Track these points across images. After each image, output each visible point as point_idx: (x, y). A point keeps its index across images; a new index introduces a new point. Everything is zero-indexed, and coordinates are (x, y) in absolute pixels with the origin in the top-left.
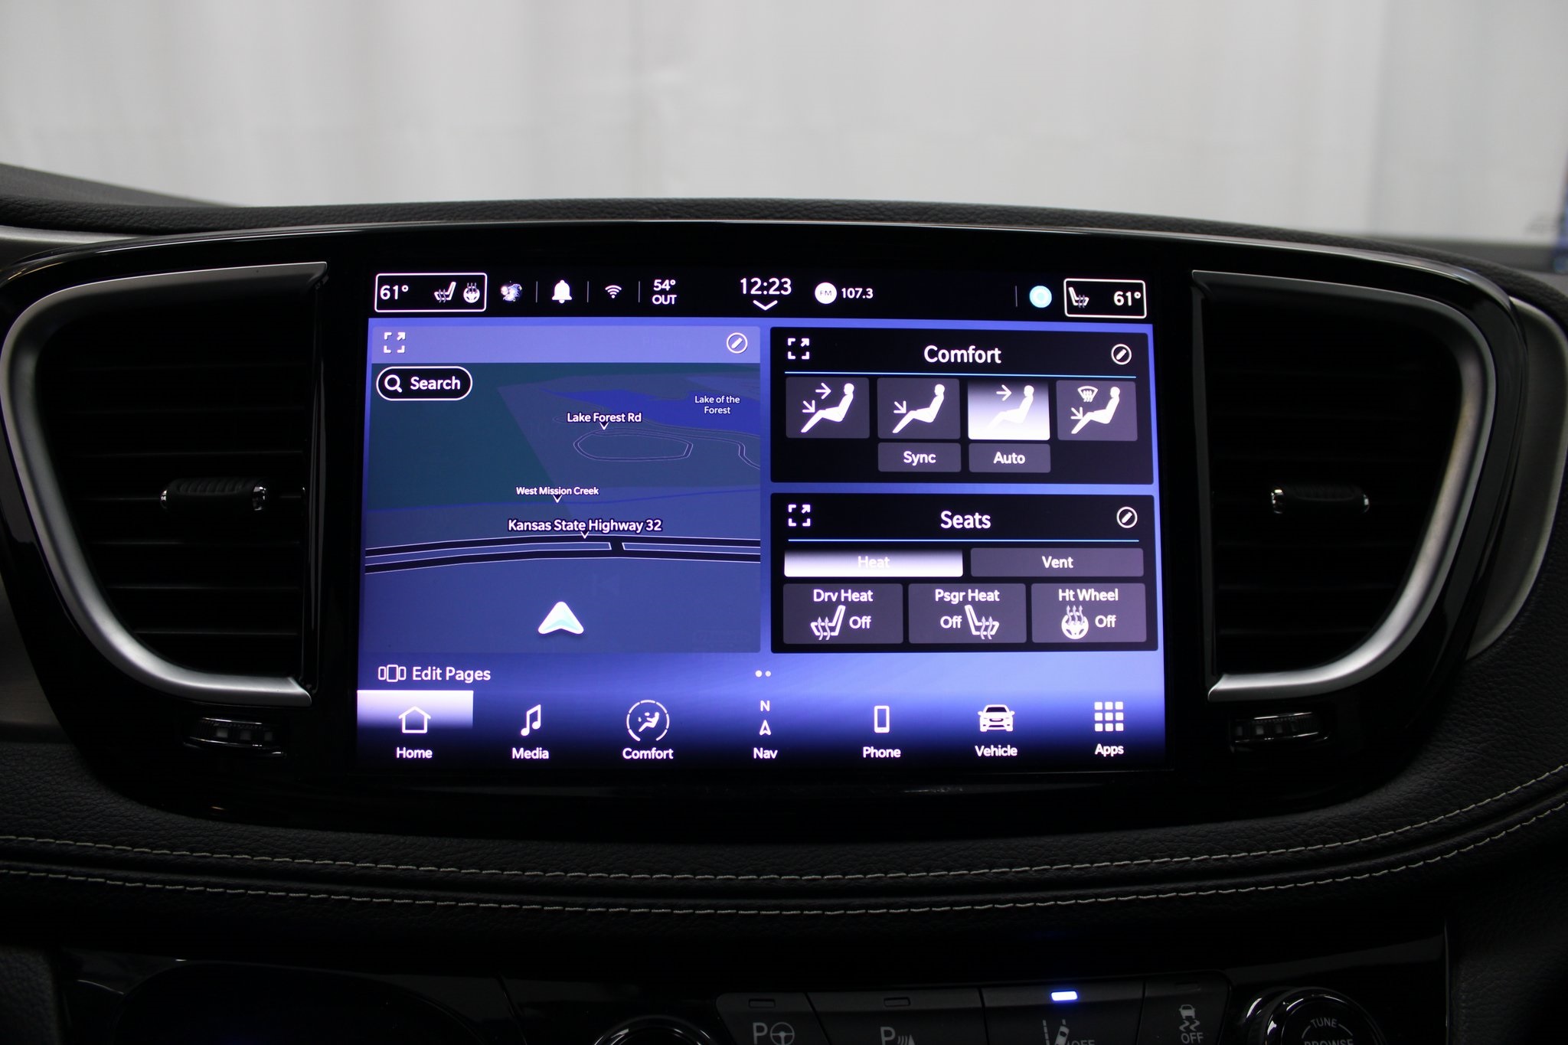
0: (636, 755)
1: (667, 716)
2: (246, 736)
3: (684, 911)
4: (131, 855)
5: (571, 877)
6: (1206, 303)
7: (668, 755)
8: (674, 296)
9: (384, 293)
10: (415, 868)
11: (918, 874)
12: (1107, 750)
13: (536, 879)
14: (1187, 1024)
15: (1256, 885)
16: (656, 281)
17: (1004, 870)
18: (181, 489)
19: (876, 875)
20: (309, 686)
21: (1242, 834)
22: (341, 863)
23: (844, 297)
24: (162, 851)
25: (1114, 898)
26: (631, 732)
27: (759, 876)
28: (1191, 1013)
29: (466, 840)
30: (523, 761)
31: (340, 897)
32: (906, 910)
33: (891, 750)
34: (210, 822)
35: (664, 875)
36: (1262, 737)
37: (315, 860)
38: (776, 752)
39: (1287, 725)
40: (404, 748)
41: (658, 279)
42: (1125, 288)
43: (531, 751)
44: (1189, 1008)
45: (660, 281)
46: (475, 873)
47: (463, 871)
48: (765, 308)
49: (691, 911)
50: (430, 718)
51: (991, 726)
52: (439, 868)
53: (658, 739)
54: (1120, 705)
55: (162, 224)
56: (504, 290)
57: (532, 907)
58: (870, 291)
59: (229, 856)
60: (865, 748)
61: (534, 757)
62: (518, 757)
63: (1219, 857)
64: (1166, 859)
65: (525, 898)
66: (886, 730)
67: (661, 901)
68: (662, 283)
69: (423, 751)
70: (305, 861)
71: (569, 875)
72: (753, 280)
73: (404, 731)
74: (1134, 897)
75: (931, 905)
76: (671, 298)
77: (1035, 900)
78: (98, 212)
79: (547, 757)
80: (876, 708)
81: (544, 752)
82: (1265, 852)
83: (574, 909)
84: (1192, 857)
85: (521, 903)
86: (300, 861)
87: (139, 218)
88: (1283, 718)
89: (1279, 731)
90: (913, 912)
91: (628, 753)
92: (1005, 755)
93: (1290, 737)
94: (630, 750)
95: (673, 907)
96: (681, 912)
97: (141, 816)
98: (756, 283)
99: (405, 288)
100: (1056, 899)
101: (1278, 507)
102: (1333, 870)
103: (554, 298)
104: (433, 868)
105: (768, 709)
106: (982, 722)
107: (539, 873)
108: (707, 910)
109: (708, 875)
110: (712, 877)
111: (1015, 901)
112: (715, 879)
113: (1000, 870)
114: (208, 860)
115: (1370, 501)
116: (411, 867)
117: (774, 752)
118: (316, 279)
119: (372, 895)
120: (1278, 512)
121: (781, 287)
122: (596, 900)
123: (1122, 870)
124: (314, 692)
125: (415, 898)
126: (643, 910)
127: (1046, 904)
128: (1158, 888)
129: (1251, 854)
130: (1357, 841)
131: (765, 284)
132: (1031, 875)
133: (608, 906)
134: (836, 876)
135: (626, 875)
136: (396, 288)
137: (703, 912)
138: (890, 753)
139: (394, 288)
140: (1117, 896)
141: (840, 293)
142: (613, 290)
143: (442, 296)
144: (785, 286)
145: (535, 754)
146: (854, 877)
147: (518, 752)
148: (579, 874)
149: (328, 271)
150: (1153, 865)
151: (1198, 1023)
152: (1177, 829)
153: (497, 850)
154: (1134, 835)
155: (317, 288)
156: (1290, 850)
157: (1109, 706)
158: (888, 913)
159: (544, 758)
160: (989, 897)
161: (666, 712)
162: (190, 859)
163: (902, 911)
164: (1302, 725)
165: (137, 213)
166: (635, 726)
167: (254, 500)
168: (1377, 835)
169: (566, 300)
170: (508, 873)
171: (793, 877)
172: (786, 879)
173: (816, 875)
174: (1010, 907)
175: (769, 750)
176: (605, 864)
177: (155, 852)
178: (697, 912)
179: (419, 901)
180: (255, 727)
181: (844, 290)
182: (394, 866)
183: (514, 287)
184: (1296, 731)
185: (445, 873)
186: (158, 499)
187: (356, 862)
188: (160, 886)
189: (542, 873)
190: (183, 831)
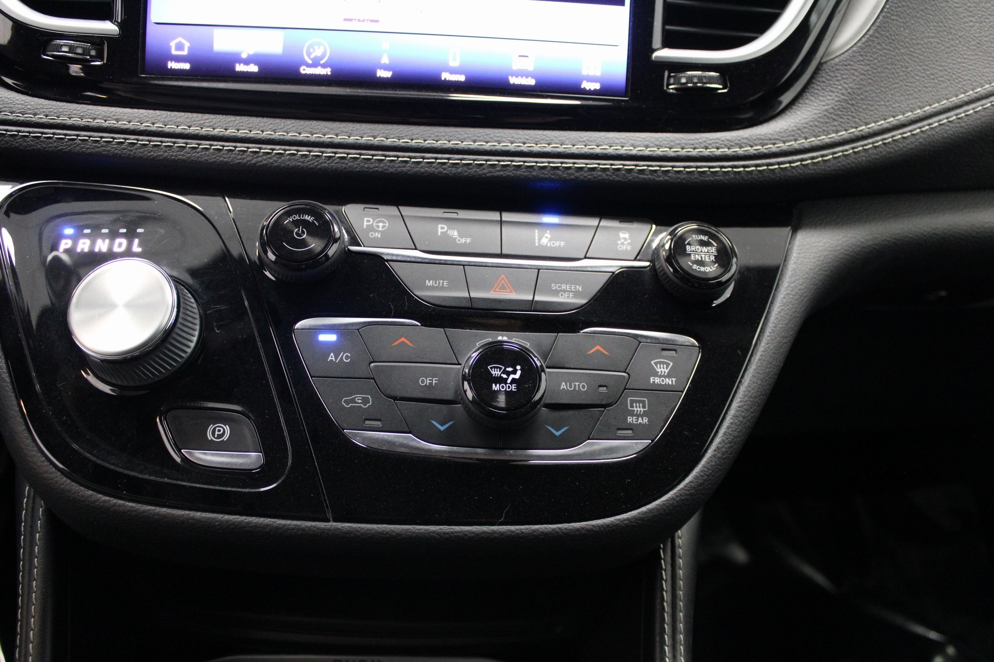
0: (308, 71)
2: (79, 51)
4: (11, 118)
5: (266, 135)
7: (327, 72)
11: (468, 143)
12: (589, 85)
13: (245, 135)
14: (623, 240)
19: (443, 142)
20: (119, 26)
22: (133, 124)
24: (29, 116)
27: (375, 138)
28: (627, 236)
30: (242, 72)
31: (131, 142)
32: (459, 162)
33: (459, 76)
35: (319, 136)
36: (685, 84)
37: (118, 122)
39: (700, 78)
40: (173, 62)
43: (247, 67)
44: (625, 233)
46: (210, 131)
47: (203, 130)
49: (333, 155)
50: (188, 45)
51: (519, 66)
52: (190, 128)
53: (322, 62)
57: (241, 149)
59: (68, 119)
60: (443, 74)
61: (249, 70)
62: (239, 70)
63: (651, 149)
64: (619, 148)
65: (238, 144)
66: (457, 64)
67: (317, 149)
69: (184, 64)
70: (112, 122)
73: (173, 52)
74: (596, 165)
75: (474, 160)
77: (537, 162)
79: (257, 71)
80: (452, 51)
81: (255, 67)
83: (266, 151)
85: (236, 147)
86: (109, 122)
89: (695, 81)
90: (464, 163)
91: (304, 70)
92: (527, 83)
93: (702, 86)
94: (305, 68)
95: (323, 152)
96: (327, 155)
97: (17, 98)
100: (549, 163)
104: (186, 128)
105: (387, 48)
106: (514, 62)
108: (342, 154)
110: (348, 138)
114: (56, 121)
117: (390, 73)
119: (150, 141)
122: (279, 147)
123: (591, 151)
125: (174, 143)
126: (305, 153)
127: (543, 165)
128: (612, 162)
133: (285, 150)
134: (420, 141)
135: (297, 135)
137: (340, 156)
140: (586, 165)
145: (250, 68)
146: (430, 142)
147: (239, 67)
148: (270, 133)
151: (629, 241)
158: (448, 162)
159: (255, 71)
163: (456, 162)
164: (711, 80)
166: (309, 55)
168: (751, 147)
170: (229, 131)
171: (394, 140)
172: (390, 141)
173: (408, 140)
174: (521, 165)
175: (387, 72)
176: (286, 129)
177: (24, 116)
178: (337, 155)
179: (177, 144)
180: (85, 47)
182: (163, 126)
184: (706, 81)
185: (192, 130)
187: (142, 123)
188: (27, 134)
189: (249, 132)
190: (41, 106)
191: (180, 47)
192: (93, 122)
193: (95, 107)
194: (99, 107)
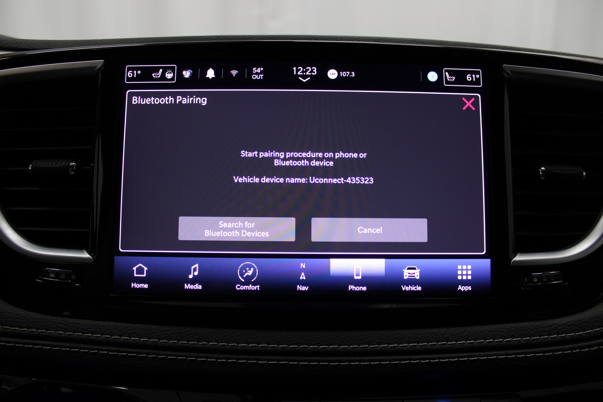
0: (242, 288)
1: (257, 270)
2: (63, 277)
3: (263, 362)
4: (10, 331)
5: (211, 344)
6: (509, 80)
7: (257, 288)
9: (130, 74)
10: (138, 339)
11: (374, 346)
12: (463, 288)
13: (194, 346)
15: (534, 353)
16: (254, 68)
17: (415, 344)
18: (38, 164)
19: (354, 346)
20: (93, 254)
21: (527, 329)
22: (104, 336)
23: (341, 76)
24: (24, 329)
25: (467, 358)
26: (240, 277)
27: (299, 346)
29: (163, 326)
30: (190, 290)
31: (104, 352)
32: (368, 363)
33: (362, 287)
34: (47, 316)
35: (254, 345)
36: (536, 283)
37: (93, 335)
38: (308, 287)
39: (549, 278)
40: (135, 283)
42: (472, 73)
43: (194, 285)
45: (256, 68)
46: (166, 342)
47: (160, 341)
48: (304, 81)
49: (266, 362)
50: (147, 269)
51: (409, 276)
52: (150, 339)
53: (252, 281)
54: (469, 267)
55: (35, 47)
56: (184, 73)
57: (192, 358)
58: (353, 73)
59: (54, 332)
60: (350, 286)
61: (195, 288)
62: (187, 288)
63: (517, 339)
64: (491, 340)
65: (189, 354)
66: (360, 278)
67: (253, 357)
68: (256, 70)
69: (144, 285)
70: (88, 335)
71: (209, 344)
72: (299, 68)
73: (135, 275)
74: (477, 358)
75: (380, 361)
76: (261, 76)
77: (430, 359)
78: (6, 41)
79: (201, 288)
80: (355, 267)
81: (199, 286)
82: (539, 337)
83: (212, 360)
84: (504, 339)
85: (187, 357)
86: (86, 335)
87: (24, 44)
88: (547, 274)
89: (545, 280)
90: (372, 364)
91: (239, 287)
92: (416, 290)
93: (549, 283)
94: (239, 285)
95: (258, 360)
96: (262, 362)
97: (16, 313)
98: (300, 69)
99: (139, 72)
100: (439, 358)
101: (543, 176)
102: (571, 346)
103: (207, 76)
104: (147, 339)
105: (304, 267)
106: (405, 274)
107: (196, 342)
108: (274, 361)
109: (275, 345)
110: (277, 346)
111: (420, 359)
112: (278, 347)
113: (413, 344)
114: (45, 333)
115: (586, 173)
116: (137, 339)
117: (307, 288)
118: (99, 68)
119: (118, 351)
120: (542, 178)
121: (312, 71)
122: (222, 356)
123: (471, 345)
124: (95, 256)
125: (138, 353)
126: (244, 361)
127: (435, 361)
128: (488, 354)
129: (532, 338)
130: (582, 332)
131: (304, 70)
132: (428, 347)
133: (227, 359)
134: (335, 346)
135: (236, 344)
136: (135, 72)
137: (272, 362)
138: (361, 288)
139: (134, 72)
140: (468, 357)
141: (339, 74)
142: (234, 72)
143: (156, 75)
144: (314, 71)
145: (195, 287)
146: (344, 347)
147: (187, 286)
148: (214, 343)
149: (104, 65)
150: (485, 343)
152: (496, 325)
153: (176, 331)
154: (476, 328)
155: (99, 72)
156: (550, 336)
157: (464, 267)
158: (360, 364)
159: (199, 288)
160: (408, 357)
161: (256, 268)
162: (36, 333)
163: (366, 363)
164: (555, 277)
165: (24, 42)
166: (242, 275)
167: (70, 169)
168: (592, 330)
169: (212, 77)
170: (181, 342)
171: (315, 346)
172: (311, 347)
173: (326, 346)
174: (418, 362)
175: (305, 286)
176: (227, 339)
177: (21, 329)
178: (270, 362)
179: (140, 354)
180: (68, 273)
181: (341, 73)
182: (129, 338)
183: (189, 71)
184: (553, 280)
185: (152, 342)
186: (27, 169)
187: (112, 336)
188: (22, 345)
189: (197, 343)
190: (34, 320)
191: (140, 271)
192: (74, 334)
193: (75, 320)
194: (78, 321)
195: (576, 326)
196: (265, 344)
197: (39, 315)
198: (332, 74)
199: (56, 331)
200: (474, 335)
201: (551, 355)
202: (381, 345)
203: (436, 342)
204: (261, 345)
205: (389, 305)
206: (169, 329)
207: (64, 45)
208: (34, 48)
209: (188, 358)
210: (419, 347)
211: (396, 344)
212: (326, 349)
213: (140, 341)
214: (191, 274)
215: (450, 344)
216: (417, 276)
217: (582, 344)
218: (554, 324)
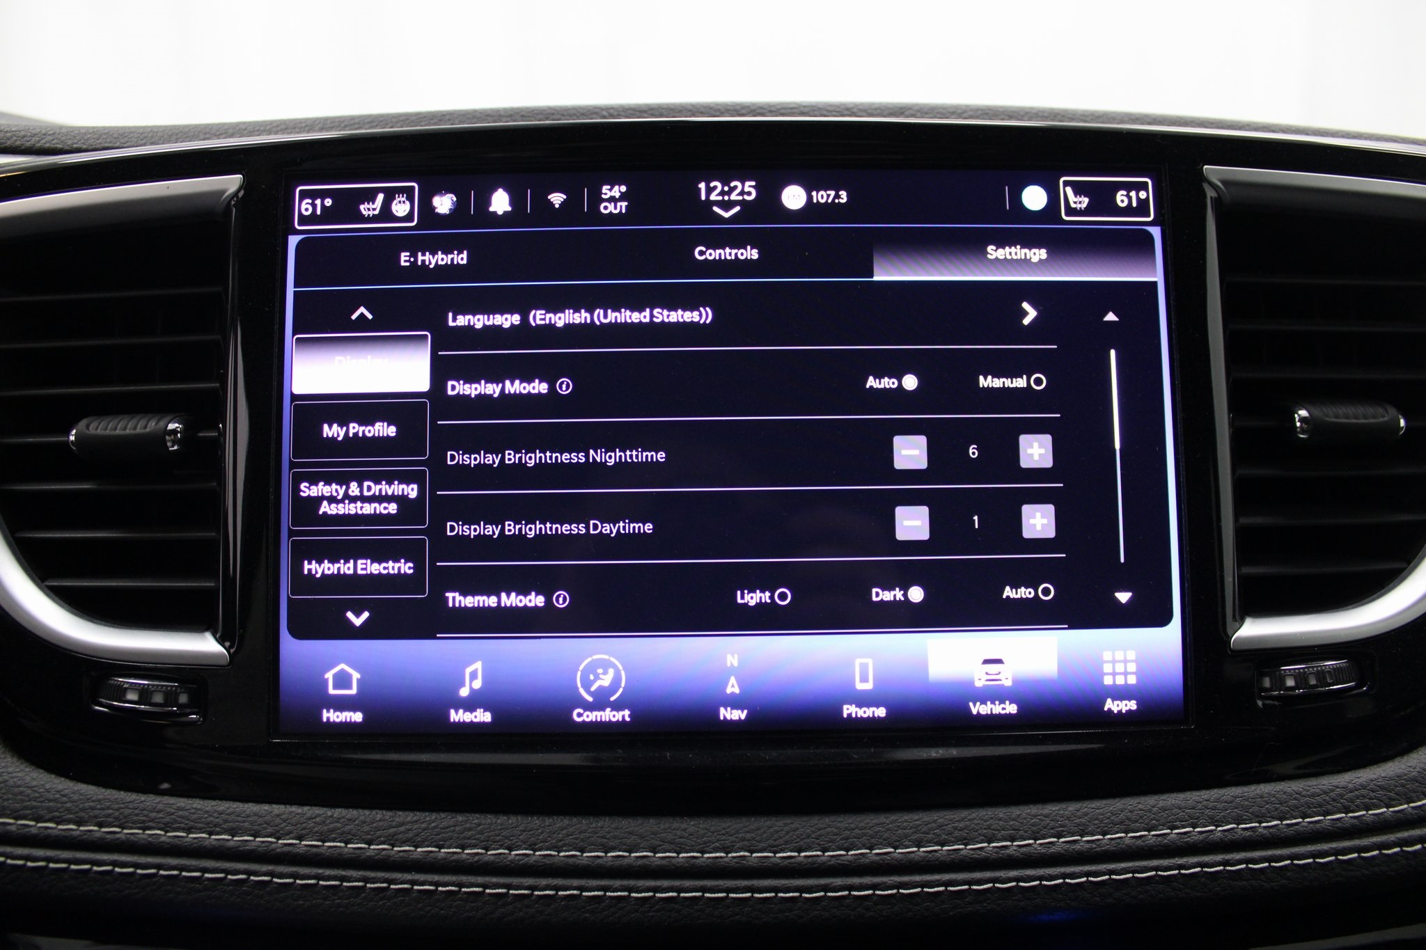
0: (588, 716)
1: (623, 672)
2: (158, 698)
3: (643, 894)
4: (34, 831)
5: (517, 855)
6: (1218, 202)
7: (623, 716)
8: (624, 204)
9: (305, 207)
10: (343, 845)
11: (907, 850)
12: (1118, 705)
13: (477, 858)
15: (1292, 857)
16: (605, 187)
17: (1004, 844)
18: (90, 428)
19: (860, 851)
20: (227, 644)
21: (1273, 799)
22: (261, 839)
23: (815, 201)
24: (68, 827)
25: (1130, 875)
26: (582, 691)
27: (727, 853)
29: (400, 813)
30: (462, 725)
31: (260, 878)
32: (894, 891)
33: (874, 709)
34: (122, 793)
35: (621, 853)
36: (1293, 689)
37: (233, 836)
38: (745, 712)
39: (1321, 675)
40: (332, 711)
41: (607, 185)
42: (1128, 187)
43: (471, 713)
45: (609, 187)
46: (410, 851)
47: (395, 849)
48: (727, 215)
49: (651, 894)
50: (359, 677)
51: (987, 681)
52: (370, 845)
53: (612, 699)
54: (1131, 655)
55: (76, 144)
56: (437, 201)
57: (472, 889)
58: (843, 194)
59: (140, 831)
60: (845, 707)
61: (475, 720)
62: (457, 720)
63: (1248, 826)
64: (1187, 829)
65: (464, 879)
66: (868, 686)
67: (617, 883)
68: (610, 190)
69: (352, 714)
70: (223, 837)
71: (513, 853)
72: (712, 185)
73: (332, 691)
74: (1154, 873)
75: (923, 885)
76: (621, 206)
77: (1041, 878)
78: (7, 132)
79: (489, 720)
80: (858, 662)
81: (485, 714)
82: (1300, 820)
83: (520, 892)
84: (1217, 827)
85: (461, 885)
86: (217, 837)
87: (51, 138)
88: (1312, 667)
89: (1313, 682)
90: (902, 894)
91: (580, 715)
92: (1003, 712)
93: (1324, 689)
94: (581, 711)
95: (630, 890)
96: (640, 895)
97: (48, 786)
98: (715, 187)
99: (328, 202)
100: (1064, 876)
101: (1302, 430)
102: (1381, 840)
103: (491, 209)
104: (363, 845)
105: (736, 664)
106: (977, 676)
107: (480, 851)
108: (668, 892)
109: (669, 852)
110: (675, 855)
111: (1018, 880)
112: (678, 857)
113: (1000, 844)
114: (118, 836)
115: (1406, 422)
116: (338, 844)
117: (742, 712)
118: (231, 195)
119: (296, 876)
120: (1302, 436)
121: (744, 192)
122: (544, 882)
123: (1139, 842)
124: (232, 651)
125: (343, 879)
126: (596, 893)
127: (1053, 883)
128: (1179, 863)
129: (1284, 822)
130: (1406, 806)
131: (726, 189)
132: (1036, 849)
133: (557, 889)
134: (814, 853)
135: (578, 853)
136: (318, 202)
137: (664, 895)
138: (874, 712)
139: (316, 202)
140: (1133, 872)
141: (810, 198)
142: (557, 199)
143: (369, 209)
144: (748, 190)
145: (476, 717)
146: (834, 853)
147: (457, 715)
148: (524, 852)
149: (245, 186)
150: (1173, 836)
152: (1198, 793)
153: (433, 825)
154: (1150, 801)
155: (233, 203)
156: (1329, 817)
157: (1119, 655)
158: (874, 895)
159: (486, 720)
160: (988, 874)
161: (621, 667)
162: (98, 835)
163: (890, 892)
164: (1337, 675)
165: (50, 133)
166: (587, 685)
167: (167, 437)
169: (504, 212)
170: (446, 850)
171: (765, 854)
172: (758, 857)
173: (791, 851)
174: (1012, 887)
175: (737, 710)
176: (554, 841)
177: (60, 827)
178: (658, 895)
179: (347, 882)
180: (169, 688)
181: (814, 193)
182: (320, 843)
183: (448, 197)
184: (1331, 681)
185: (375, 852)
186: (67, 439)
187: (279, 839)
188: (64, 865)
189: (483, 851)
190: (91, 804)
191: (343, 680)
192: (187, 837)
193: (191, 802)
194: (197, 803)
195: (1390, 792)
196: (646, 852)
197: (104, 790)
198: (794, 197)
199: (144, 829)
200: (1145, 817)
201: (1331, 861)
202: (923, 847)
203: (1054, 837)
204: (638, 854)
205: (940, 751)
206: (415, 818)
207: (145, 137)
208: (75, 146)
209: (464, 887)
210: (1015, 850)
211: (959, 845)
212: (793, 860)
213: (346, 850)
214: (464, 686)
215: (1088, 842)
216: (1007, 679)
217: (1404, 834)
218: (1337, 787)
